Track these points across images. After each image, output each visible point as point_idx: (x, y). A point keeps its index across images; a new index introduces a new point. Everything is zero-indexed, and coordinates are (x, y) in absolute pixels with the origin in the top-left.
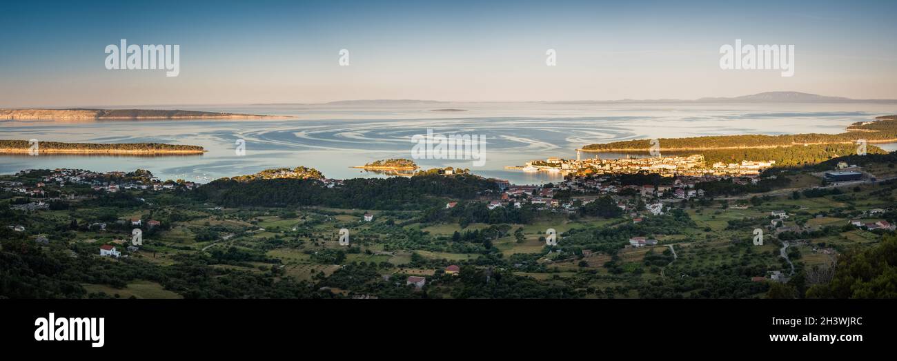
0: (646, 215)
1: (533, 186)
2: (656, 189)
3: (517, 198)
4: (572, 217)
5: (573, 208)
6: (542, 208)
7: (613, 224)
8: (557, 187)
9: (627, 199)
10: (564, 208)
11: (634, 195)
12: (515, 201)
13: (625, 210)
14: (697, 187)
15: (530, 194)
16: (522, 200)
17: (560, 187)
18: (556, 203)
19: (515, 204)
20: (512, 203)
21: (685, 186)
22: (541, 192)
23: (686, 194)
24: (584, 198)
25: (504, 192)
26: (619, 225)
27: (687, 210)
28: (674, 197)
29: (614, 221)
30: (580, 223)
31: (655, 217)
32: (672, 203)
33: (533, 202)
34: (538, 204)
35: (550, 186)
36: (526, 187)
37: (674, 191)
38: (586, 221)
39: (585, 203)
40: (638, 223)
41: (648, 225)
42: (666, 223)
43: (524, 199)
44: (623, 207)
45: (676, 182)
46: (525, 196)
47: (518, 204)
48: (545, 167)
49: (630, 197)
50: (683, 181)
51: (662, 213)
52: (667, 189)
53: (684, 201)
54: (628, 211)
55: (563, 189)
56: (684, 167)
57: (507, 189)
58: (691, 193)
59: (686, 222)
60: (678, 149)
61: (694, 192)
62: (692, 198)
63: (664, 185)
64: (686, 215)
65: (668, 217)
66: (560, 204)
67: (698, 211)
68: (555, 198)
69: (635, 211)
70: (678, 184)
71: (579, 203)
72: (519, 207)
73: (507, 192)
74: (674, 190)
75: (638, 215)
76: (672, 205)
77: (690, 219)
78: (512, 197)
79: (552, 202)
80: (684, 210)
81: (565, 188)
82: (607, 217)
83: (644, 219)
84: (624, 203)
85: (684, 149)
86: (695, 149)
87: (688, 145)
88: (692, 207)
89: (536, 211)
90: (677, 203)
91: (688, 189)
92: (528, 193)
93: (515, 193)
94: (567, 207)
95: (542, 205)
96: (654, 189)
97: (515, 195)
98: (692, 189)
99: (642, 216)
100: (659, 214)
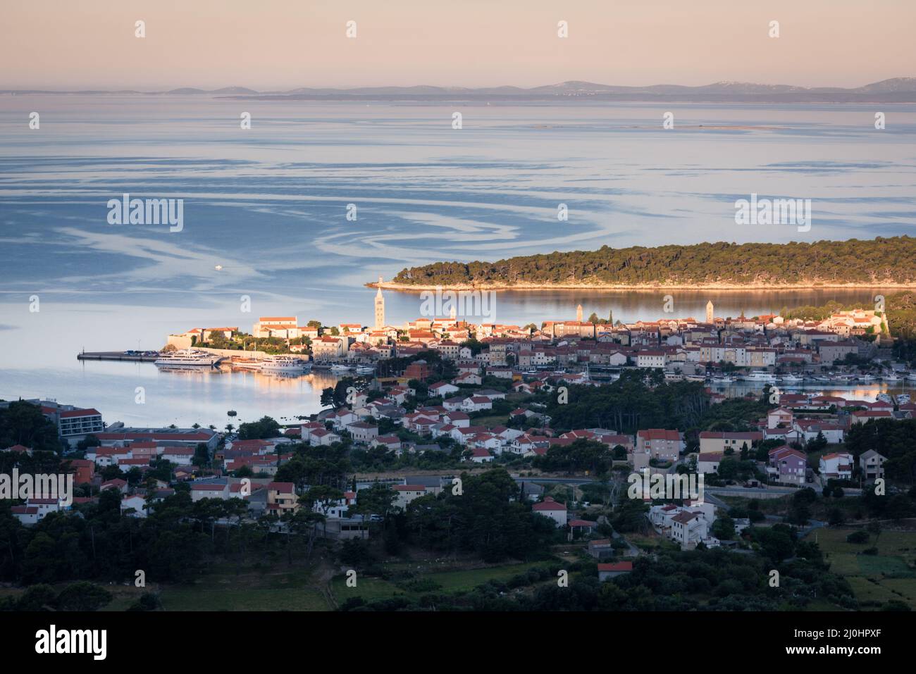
0: (648, 549)
1: (196, 432)
2: (693, 446)
3: (133, 477)
4: (353, 555)
5: (357, 519)
6: (234, 520)
7: (517, 583)
8: (294, 432)
9: (576, 484)
10: (321, 518)
11: (601, 468)
12: (125, 489)
13: (566, 528)
14: (857, 441)
15: (184, 461)
16: (151, 486)
17: (305, 434)
18: (290, 499)
19: (127, 503)
20: (113, 499)
21: (810, 435)
22: (230, 454)
23: (813, 469)
24: (402, 477)
25: (81, 457)
26: (539, 586)
27: (817, 531)
28: (764, 479)
29: (521, 569)
30: (385, 576)
31: (688, 556)
32: (754, 504)
33: (197, 495)
34: (217, 502)
35: (266, 428)
36: (170, 435)
37: (763, 456)
38: (408, 567)
39: (404, 499)
40: (615, 580)
41: (655, 586)
42: (730, 583)
43: (161, 485)
44: (560, 516)
45: (773, 420)
46: (162, 469)
47: (135, 504)
48: (245, 354)
49: (587, 477)
50: (800, 415)
51: (712, 543)
52: (737, 446)
53: (803, 501)
54: (578, 533)
55: (316, 441)
56: (807, 357)
57: (92, 442)
58: (831, 465)
59: (808, 579)
60: (784, 287)
61: (846, 459)
62: (835, 485)
63: (722, 430)
64: (812, 552)
65: (739, 560)
66: (306, 501)
67: (857, 539)
68: (285, 476)
69: (604, 532)
70: (781, 426)
71: (380, 496)
72: (142, 513)
73: (91, 457)
74: (764, 450)
75: (619, 547)
76: (754, 510)
77: (827, 568)
78: (111, 473)
79: (272, 495)
80: (802, 530)
81: (326, 440)
82: (493, 557)
83: (641, 566)
84: (563, 500)
85: (806, 286)
86: (850, 286)
87: (825, 273)
88: (836, 520)
89: (208, 530)
90: (775, 505)
91: (819, 448)
92: (174, 459)
93: (124, 460)
94: (334, 512)
95: (235, 506)
96: (682, 445)
97: (125, 468)
98: (836, 449)
99: (634, 553)
100: (701, 546)
